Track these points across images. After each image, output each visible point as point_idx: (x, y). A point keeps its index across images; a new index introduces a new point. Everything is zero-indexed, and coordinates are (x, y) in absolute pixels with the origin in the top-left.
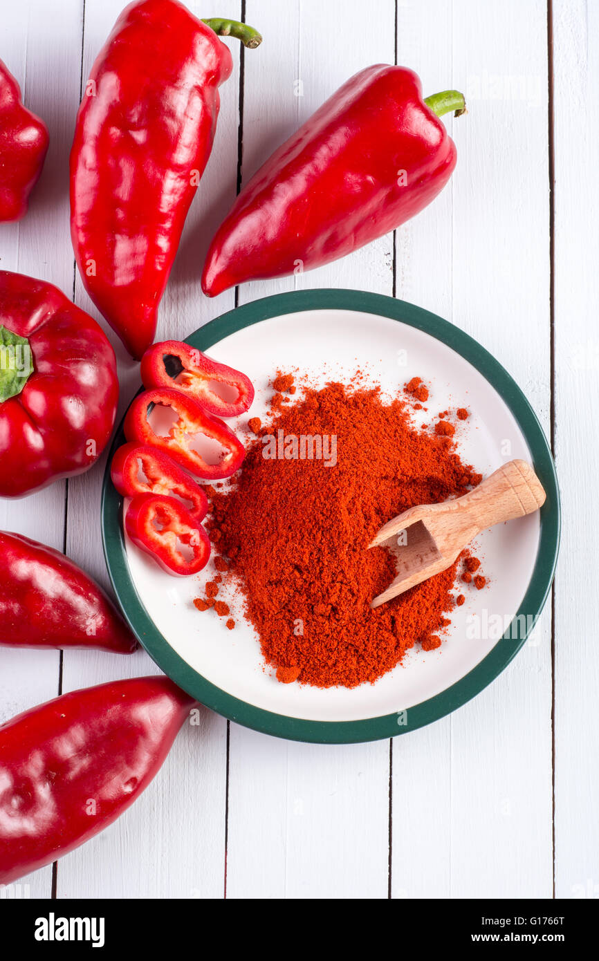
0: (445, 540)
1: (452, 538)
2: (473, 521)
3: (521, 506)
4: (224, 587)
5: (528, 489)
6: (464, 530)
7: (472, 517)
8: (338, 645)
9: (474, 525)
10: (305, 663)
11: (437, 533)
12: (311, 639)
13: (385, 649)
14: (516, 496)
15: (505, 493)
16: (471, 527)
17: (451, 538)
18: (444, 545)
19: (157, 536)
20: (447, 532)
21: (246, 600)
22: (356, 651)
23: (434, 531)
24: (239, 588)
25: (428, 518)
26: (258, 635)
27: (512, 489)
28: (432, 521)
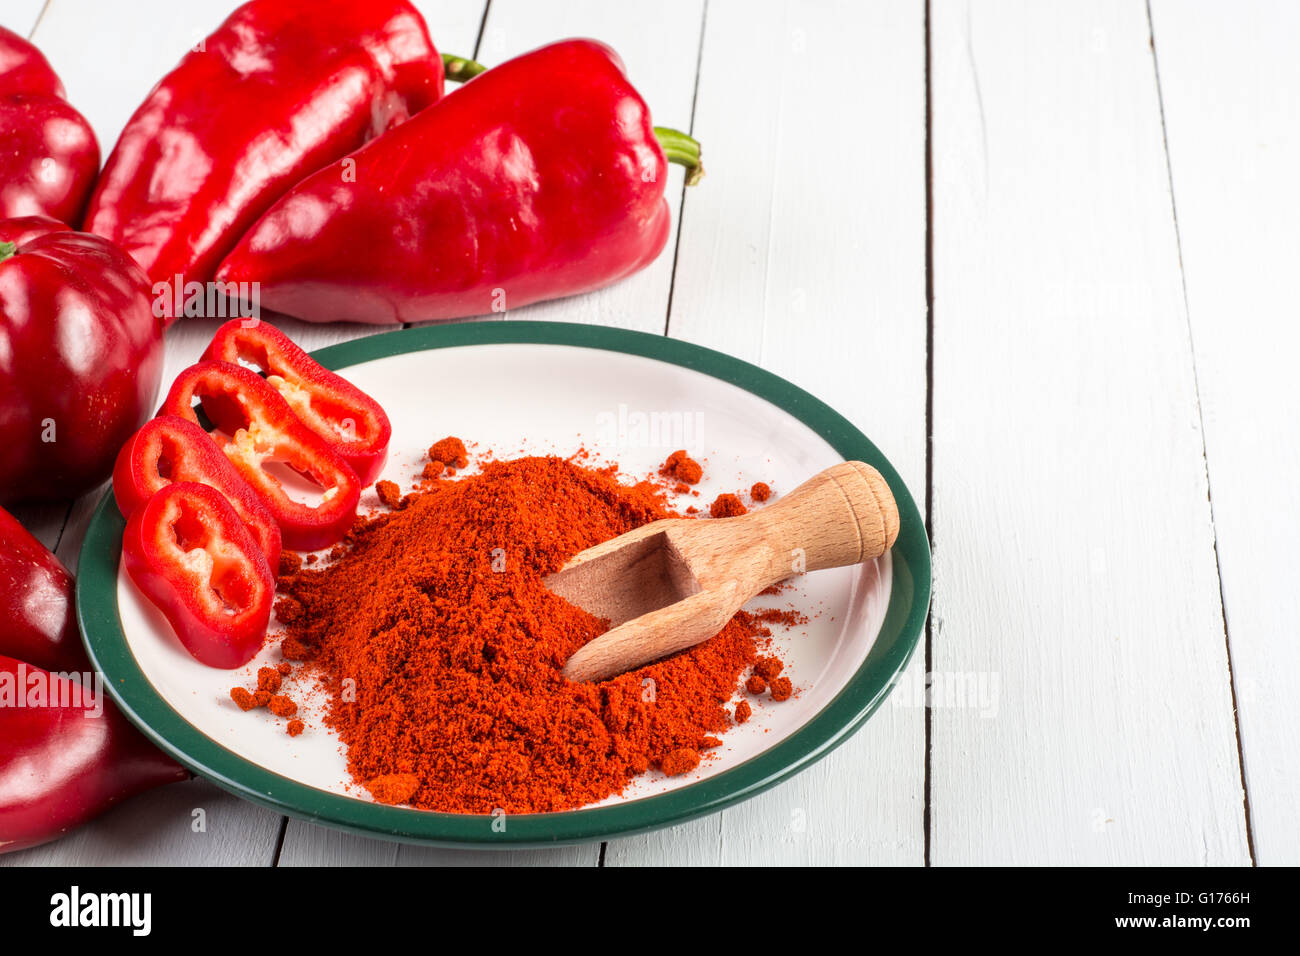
0: (707, 564)
1: (723, 561)
2: (761, 533)
3: (849, 509)
4: (294, 683)
5: (862, 480)
6: (744, 548)
7: (760, 526)
8: (494, 725)
9: (763, 539)
10: (427, 767)
11: (692, 553)
12: (442, 714)
13: (586, 744)
14: (839, 490)
15: (819, 488)
16: (756, 543)
17: (720, 561)
18: (707, 571)
19: (174, 551)
20: (712, 552)
21: (331, 699)
22: (529, 745)
23: (687, 550)
24: (321, 685)
25: (678, 528)
26: (345, 748)
27: (832, 481)
28: (684, 534)
